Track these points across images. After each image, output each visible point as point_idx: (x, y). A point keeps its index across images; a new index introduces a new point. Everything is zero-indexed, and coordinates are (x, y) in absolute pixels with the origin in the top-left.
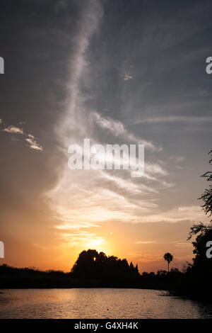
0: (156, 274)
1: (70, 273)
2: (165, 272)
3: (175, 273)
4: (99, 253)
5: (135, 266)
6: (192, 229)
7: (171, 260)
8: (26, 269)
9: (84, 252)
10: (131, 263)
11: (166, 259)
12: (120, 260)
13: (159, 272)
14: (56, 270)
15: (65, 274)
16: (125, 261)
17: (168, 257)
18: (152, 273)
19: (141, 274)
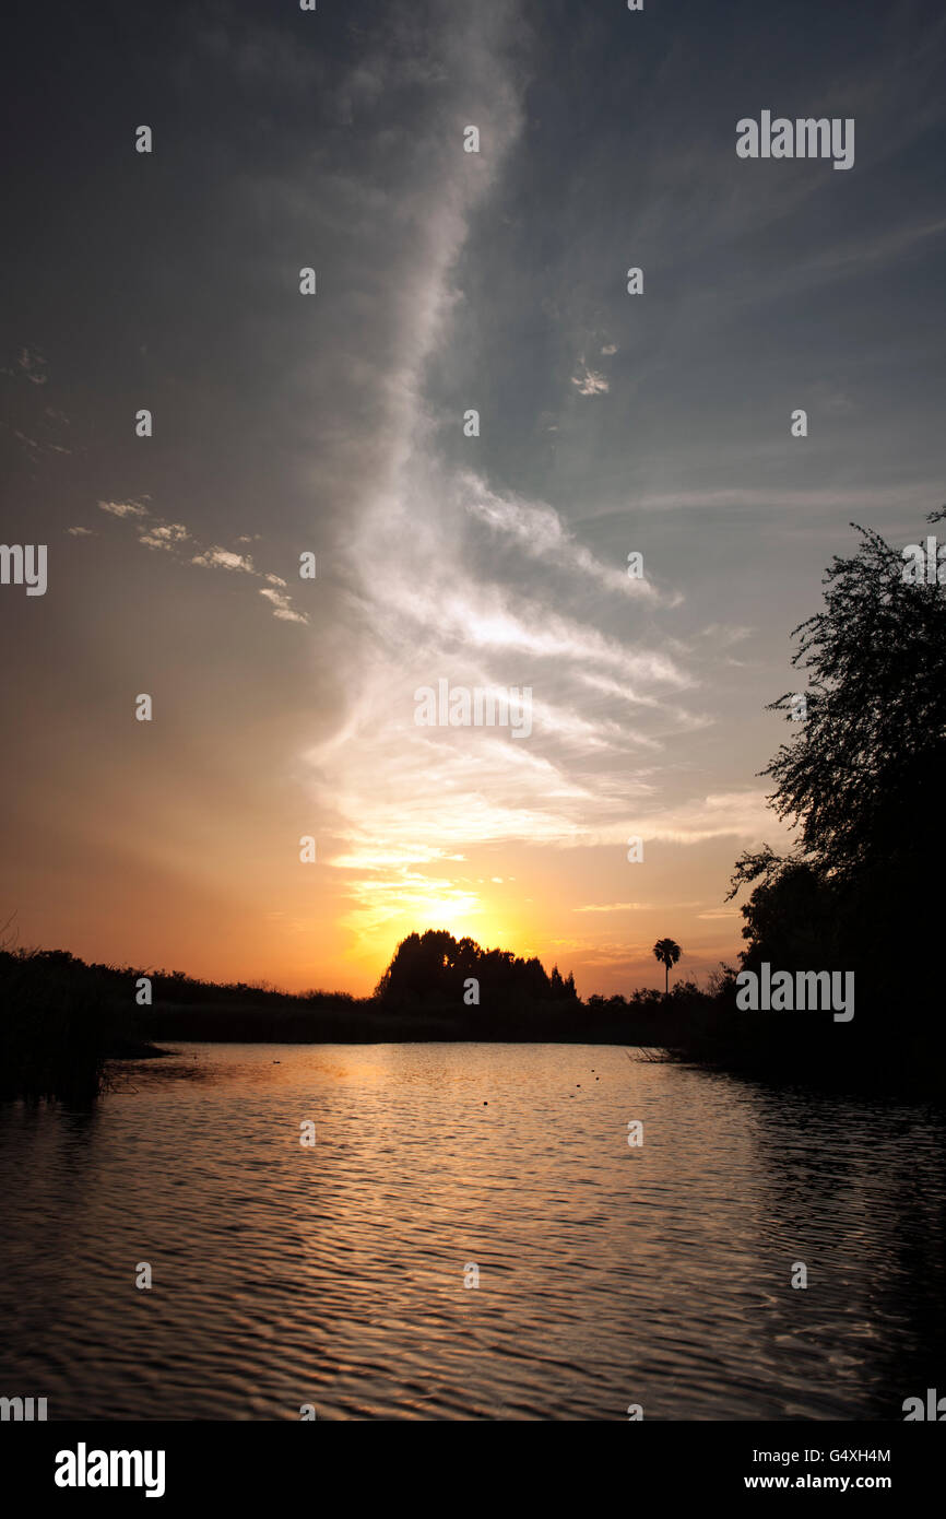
0: (629, 999)
1: (371, 1001)
2: (655, 993)
3: (686, 998)
4: (458, 941)
5: (565, 977)
6: (739, 865)
7: (676, 959)
8: (241, 986)
9: (414, 937)
10: (555, 972)
11: (659, 955)
12: (520, 961)
13: (637, 996)
14: (330, 988)
15: (358, 1002)
16: (535, 964)
17: (667, 951)
18: (618, 999)
19: (585, 1001)
